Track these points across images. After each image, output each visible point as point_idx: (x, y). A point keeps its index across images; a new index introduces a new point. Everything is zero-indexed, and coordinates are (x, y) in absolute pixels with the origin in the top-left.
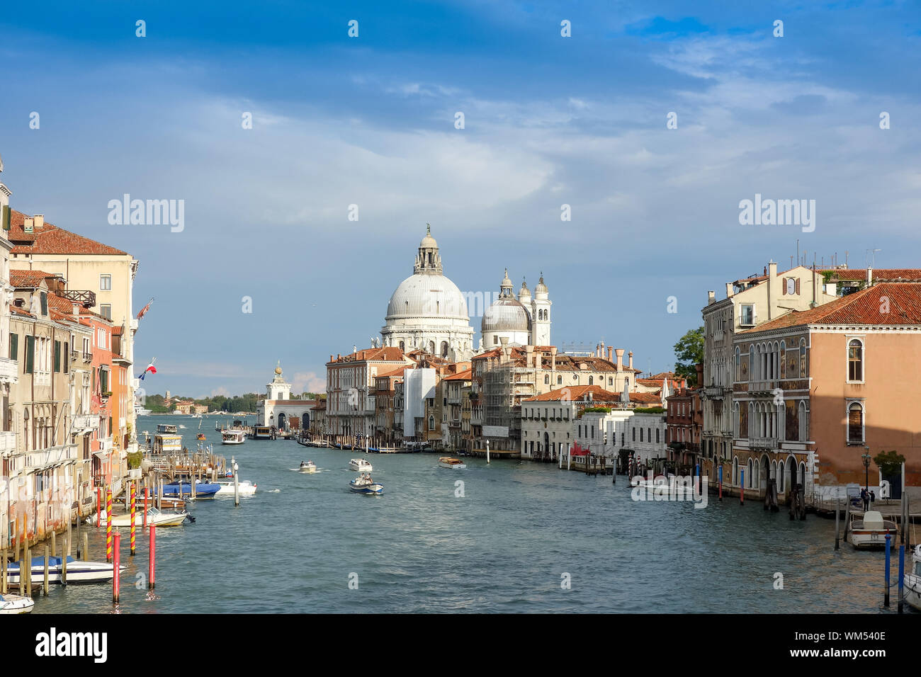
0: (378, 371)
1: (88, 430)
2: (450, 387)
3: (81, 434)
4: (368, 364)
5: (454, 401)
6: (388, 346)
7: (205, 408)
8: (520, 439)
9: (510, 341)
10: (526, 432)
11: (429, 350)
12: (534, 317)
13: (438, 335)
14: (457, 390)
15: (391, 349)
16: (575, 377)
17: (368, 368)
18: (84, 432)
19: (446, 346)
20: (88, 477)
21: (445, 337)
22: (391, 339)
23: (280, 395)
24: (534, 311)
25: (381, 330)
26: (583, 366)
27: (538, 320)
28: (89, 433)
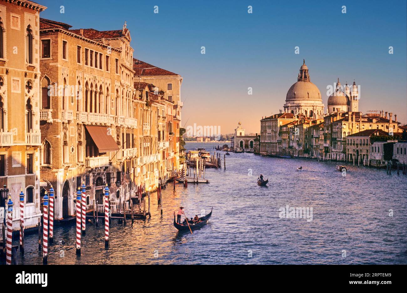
0: (283, 123)
1: (164, 148)
2: (314, 130)
3: (161, 150)
4: (278, 121)
5: (316, 136)
6: (287, 112)
7: (209, 139)
8: (346, 152)
9: (341, 110)
10: (348, 150)
11: (304, 114)
12: (351, 99)
13: (308, 108)
14: (317, 131)
15: (288, 114)
16: (370, 126)
17: (278, 122)
18: (163, 149)
19: (312, 112)
20: (164, 168)
21: (311, 109)
22: (288, 109)
23: (241, 133)
24: (351, 97)
25: (284, 106)
26: (374, 121)
27: (353, 100)
28: (165, 149)
